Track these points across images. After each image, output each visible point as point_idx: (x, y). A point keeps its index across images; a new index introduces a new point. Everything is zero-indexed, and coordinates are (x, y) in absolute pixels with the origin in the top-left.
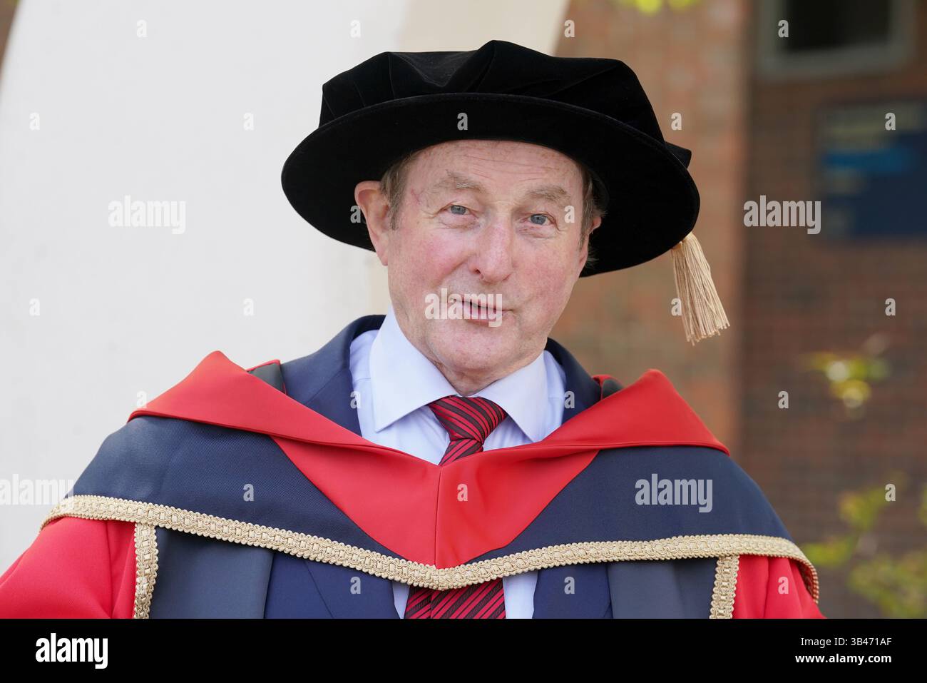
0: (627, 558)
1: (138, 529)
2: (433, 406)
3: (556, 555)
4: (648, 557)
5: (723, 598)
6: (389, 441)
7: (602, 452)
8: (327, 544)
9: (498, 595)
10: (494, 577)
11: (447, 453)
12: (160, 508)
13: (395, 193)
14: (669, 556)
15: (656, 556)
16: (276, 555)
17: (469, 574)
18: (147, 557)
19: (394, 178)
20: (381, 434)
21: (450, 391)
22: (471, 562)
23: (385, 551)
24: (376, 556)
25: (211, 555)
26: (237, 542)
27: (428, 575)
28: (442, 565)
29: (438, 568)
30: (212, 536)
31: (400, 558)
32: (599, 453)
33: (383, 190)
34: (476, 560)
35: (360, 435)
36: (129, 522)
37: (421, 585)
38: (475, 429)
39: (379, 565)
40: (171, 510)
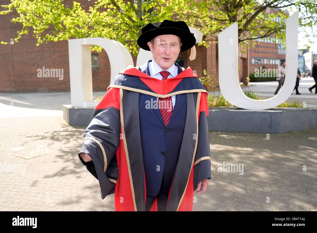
0: (188, 93)
1: (120, 89)
2: (160, 73)
3: (178, 93)
5: (199, 98)
9: (171, 98)
10: (170, 96)
11: (162, 79)
12: (123, 86)
13: (153, 43)
14: (193, 92)
15: (191, 92)
16: (140, 93)
18: (121, 93)
19: (152, 41)
21: (162, 70)
23: (155, 93)
25: (130, 93)
26: (134, 91)
28: (163, 94)
30: (130, 90)
32: (183, 78)
33: (151, 43)
34: (168, 94)
35: (150, 76)
37: (160, 97)
38: (166, 76)
39: (154, 95)
40: (125, 87)
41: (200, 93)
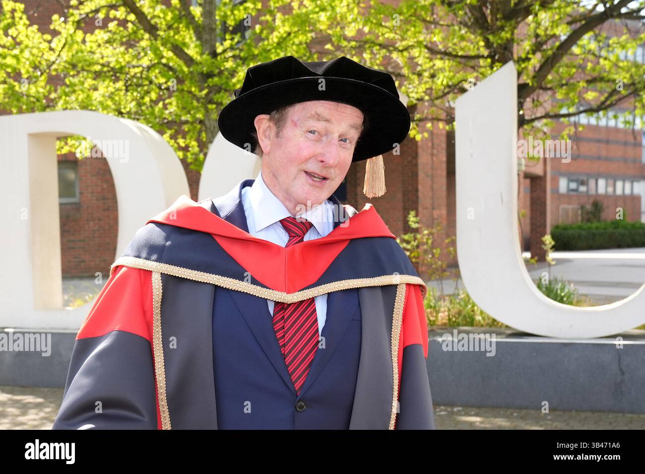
0: (365, 286)
1: (153, 274)
2: (280, 221)
3: (337, 286)
4: (373, 285)
5: (400, 301)
6: (262, 236)
7: (352, 240)
8: (237, 282)
9: (313, 305)
10: (311, 297)
11: (288, 243)
12: (162, 265)
13: (279, 124)
14: (381, 284)
15: (376, 284)
16: (217, 287)
17: (300, 296)
18: (157, 287)
20: (258, 233)
22: (300, 291)
23: (263, 286)
24: (259, 288)
26: (197, 280)
27: (283, 297)
28: (289, 292)
29: (287, 293)
30: (185, 278)
31: (270, 289)
32: (350, 241)
34: (303, 289)
35: (249, 232)
36: (149, 271)
37: (279, 301)
38: (301, 232)
39: (261, 292)
40: (167, 266)
41: (404, 287)
